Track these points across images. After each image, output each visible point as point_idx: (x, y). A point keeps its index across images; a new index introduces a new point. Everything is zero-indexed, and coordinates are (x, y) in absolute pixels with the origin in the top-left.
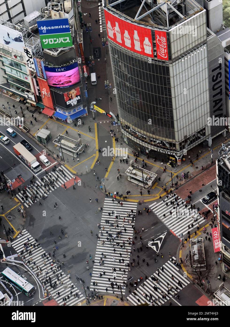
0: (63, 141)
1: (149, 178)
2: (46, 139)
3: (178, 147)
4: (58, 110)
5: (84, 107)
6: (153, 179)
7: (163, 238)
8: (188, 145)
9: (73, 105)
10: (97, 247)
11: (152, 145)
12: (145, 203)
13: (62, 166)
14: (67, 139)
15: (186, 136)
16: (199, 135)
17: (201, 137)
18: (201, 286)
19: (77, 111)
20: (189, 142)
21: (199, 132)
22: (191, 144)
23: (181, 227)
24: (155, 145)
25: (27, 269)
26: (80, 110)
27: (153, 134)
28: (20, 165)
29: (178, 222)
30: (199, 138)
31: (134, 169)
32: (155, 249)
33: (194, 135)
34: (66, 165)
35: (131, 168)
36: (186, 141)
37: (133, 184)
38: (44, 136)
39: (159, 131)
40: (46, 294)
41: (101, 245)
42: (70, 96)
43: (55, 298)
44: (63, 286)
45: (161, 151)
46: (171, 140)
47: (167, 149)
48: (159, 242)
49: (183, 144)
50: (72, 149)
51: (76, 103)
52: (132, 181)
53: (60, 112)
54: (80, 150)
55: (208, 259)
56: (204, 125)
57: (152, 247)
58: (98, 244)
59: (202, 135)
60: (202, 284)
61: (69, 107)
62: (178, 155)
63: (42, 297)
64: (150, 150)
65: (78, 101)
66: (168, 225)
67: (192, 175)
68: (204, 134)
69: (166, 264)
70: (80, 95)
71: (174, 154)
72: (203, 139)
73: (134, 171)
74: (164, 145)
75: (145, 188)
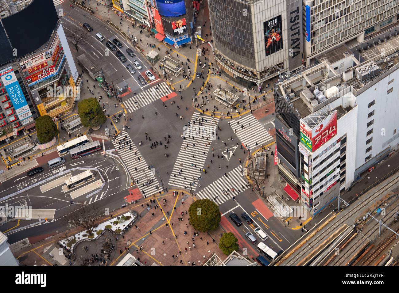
0: (167, 62)
1: (232, 99)
2: (154, 59)
3: (259, 76)
4: (167, 36)
5: (189, 36)
6: (235, 100)
7: (235, 149)
8: (268, 75)
9: (179, 33)
10: (180, 151)
11: (238, 72)
12: (226, 119)
13: (164, 83)
14: (171, 61)
15: (266, 67)
16: (278, 68)
17: (280, 69)
18: (258, 191)
19: (183, 38)
20: (268, 73)
21: (277, 65)
22: (270, 74)
23: (252, 142)
24: (240, 73)
25: (120, 162)
26: (186, 38)
27: (241, 63)
28: (131, 78)
29: (250, 138)
30: (278, 70)
31: (221, 90)
32: (227, 157)
33: (273, 67)
34: (167, 82)
35: (218, 90)
36: (265, 72)
37: (218, 103)
38: (153, 57)
39: (246, 62)
40: (132, 183)
41: (184, 149)
42: (177, 25)
43: (138, 187)
44: (147, 179)
45: (245, 78)
46: (252, 69)
47: (250, 77)
48: (231, 152)
49: (263, 74)
50: (174, 69)
51: (182, 32)
52: (218, 100)
53: (169, 38)
54: (180, 71)
55: (268, 170)
56: (282, 60)
57: (225, 155)
58: (181, 149)
59: (280, 68)
60: (259, 190)
61: (176, 34)
62: (259, 82)
63: (128, 185)
64: (236, 76)
65: (184, 30)
66: (241, 139)
67: (268, 101)
68: (283, 68)
69: (234, 170)
70: (186, 26)
71: (255, 82)
72: (282, 71)
73: (220, 93)
74: (247, 73)
75: (228, 107)
